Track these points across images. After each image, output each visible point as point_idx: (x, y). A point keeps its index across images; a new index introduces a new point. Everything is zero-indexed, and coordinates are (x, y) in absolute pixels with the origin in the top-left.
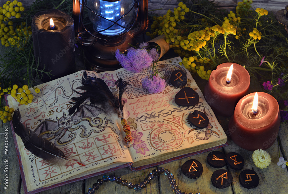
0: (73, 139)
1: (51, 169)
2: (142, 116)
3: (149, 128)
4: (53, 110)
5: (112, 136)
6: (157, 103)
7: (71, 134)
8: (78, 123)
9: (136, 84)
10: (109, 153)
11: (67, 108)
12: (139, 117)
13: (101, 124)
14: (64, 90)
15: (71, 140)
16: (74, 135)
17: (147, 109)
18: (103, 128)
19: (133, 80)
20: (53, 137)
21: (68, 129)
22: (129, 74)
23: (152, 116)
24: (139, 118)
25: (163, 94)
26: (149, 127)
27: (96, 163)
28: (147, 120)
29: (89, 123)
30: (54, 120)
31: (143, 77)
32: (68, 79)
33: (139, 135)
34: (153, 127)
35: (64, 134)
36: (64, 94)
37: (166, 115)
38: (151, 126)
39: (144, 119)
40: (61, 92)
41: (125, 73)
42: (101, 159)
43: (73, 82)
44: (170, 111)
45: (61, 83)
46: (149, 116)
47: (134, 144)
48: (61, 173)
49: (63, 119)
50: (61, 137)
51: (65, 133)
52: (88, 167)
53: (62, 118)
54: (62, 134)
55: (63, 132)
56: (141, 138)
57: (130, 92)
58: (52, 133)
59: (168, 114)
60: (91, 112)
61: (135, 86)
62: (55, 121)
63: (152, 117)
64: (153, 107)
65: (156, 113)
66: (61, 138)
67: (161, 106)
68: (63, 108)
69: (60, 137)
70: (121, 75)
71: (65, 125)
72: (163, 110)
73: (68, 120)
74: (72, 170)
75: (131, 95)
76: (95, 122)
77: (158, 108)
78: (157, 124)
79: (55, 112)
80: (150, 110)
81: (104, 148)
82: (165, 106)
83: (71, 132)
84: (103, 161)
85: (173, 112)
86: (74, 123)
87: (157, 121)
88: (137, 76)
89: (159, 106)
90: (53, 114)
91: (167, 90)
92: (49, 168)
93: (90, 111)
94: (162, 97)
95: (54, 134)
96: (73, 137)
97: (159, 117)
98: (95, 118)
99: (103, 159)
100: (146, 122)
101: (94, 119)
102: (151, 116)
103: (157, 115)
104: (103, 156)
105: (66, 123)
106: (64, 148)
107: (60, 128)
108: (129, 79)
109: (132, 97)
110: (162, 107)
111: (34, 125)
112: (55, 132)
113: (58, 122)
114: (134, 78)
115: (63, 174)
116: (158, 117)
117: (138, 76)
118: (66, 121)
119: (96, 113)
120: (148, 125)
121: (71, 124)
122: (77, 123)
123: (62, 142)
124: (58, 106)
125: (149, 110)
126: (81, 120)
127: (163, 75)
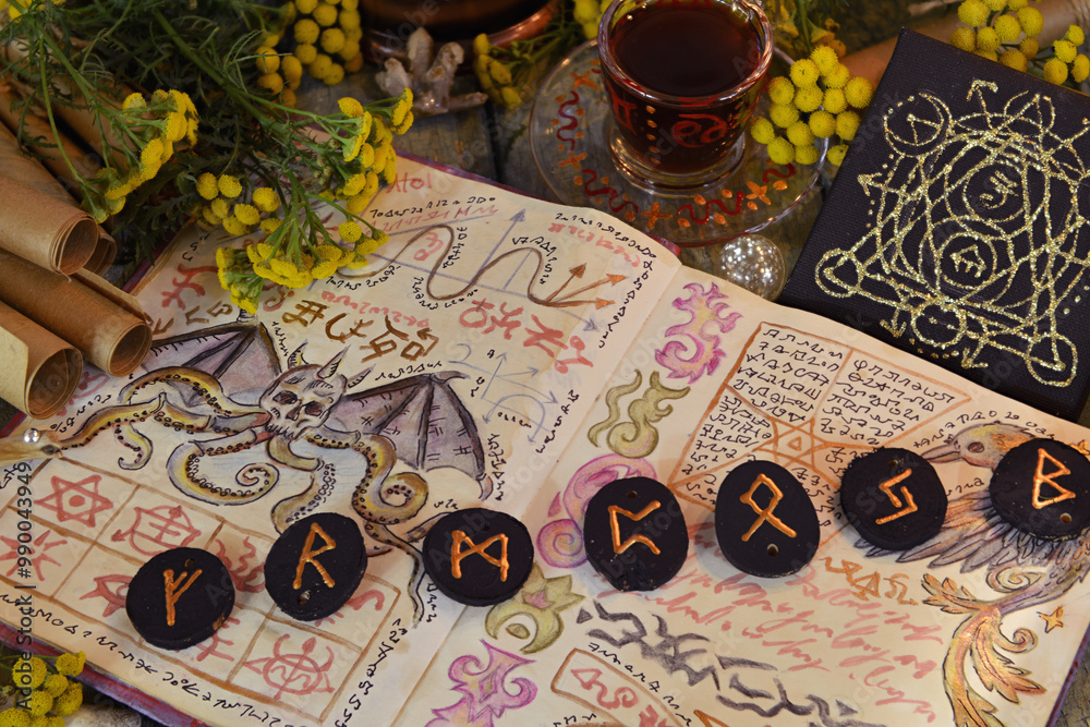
0: (244, 495)
1: (43, 546)
2: (628, 616)
3: (591, 696)
4: (323, 307)
5: (379, 606)
6: (767, 607)
7: (258, 470)
8: (329, 447)
9: (783, 442)
10: (276, 677)
11: (373, 343)
12: (610, 610)
13: (397, 521)
14: (451, 253)
15: (234, 495)
16: (261, 484)
17: (690, 603)
18: (389, 542)
19: (796, 409)
20: (200, 423)
21: (274, 443)
22: (810, 368)
23: (671, 652)
24: (604, 615)
25: (847, 585)
26: (596, 689)
27: (193, 679)
28: (631, 653)
29: (363, 481)
30: (281, 353)
31: (855, 429)
32: (519, 217)
33: (514, 689)
34: (615, 704)
35: (238, 448)
36: (433, 273)
37: (740, 698)
38: (609, 698)
39: (618, 637)
40: (432, 252)
41: (804, 348)
42: (224, 677)
43: (519, 245)
44: (783, 693)
45: (479, 214)
46: (661, 640)
47: (444, 714)
48: (49, 594)
49: (311, 376)
50: (221, 451)
51: (248, 445)
52: (146, 668)
53: (309, 371)
54: (233, 441)
55: (246, 437)
56: (507, 711)
57: (712, 455)
58: (212, 402)
59: (757, 701)
60: (426, 433)
61: (770, 447)
62: (278, 359)
63: (665, 657)
64: (728, 610)
65: (704, 651)
66: (216, 453)
67: (768, 637)
68: (360, 331)
69: (216, 445)
70: (774, 342)
71: (283, 414)
72: (753, 664)
73: (318, 399)
74: (96, 621)
75: (697, 477)
76: (390, 491)
77: (745, 633)
78: (650, 708)
79: (321, 324)
80: (695, 615)
81: (287, 636)
82: (782, 652)
83: (269, 461)
84: (220, 693)
85: (785, 712)
86: (318, 431)
87: (662, 692)
88: (834, 403)
89: (759, 629)
90: (305, 323)
91: (892, 581)
92: (47, 533)
93: (426, 424)
94: (824, 596)
95: (214, 415)
96: (254, 489)
97: (692, 683)
98: (410, 469)
99: (227, 685)
100: (610, 660)
101: (402, 475)
102: (663, 646)
103: (696, 664)
104: (245, 669)
105: (297, 410)
106: (176, 505)
107: (256, 409)
108: (783, 392)
109: (696, 490)
110: (765, 644)
111: (209, 312)
112: (226, 406)
113: (286, 374)
114: (810, 401)
115: (51, 604)
116: (695, 677)
117: (840, 405)
118: (308, 397)
119: (440, 450)
120: (600, 679)
121: (306, 428)
122: (329, 442)
123: (198, 476)
124: (355, 306)
125: (689, 611)
126: (350, 440)
127: (966, 491)
